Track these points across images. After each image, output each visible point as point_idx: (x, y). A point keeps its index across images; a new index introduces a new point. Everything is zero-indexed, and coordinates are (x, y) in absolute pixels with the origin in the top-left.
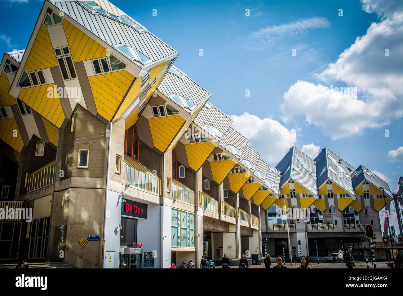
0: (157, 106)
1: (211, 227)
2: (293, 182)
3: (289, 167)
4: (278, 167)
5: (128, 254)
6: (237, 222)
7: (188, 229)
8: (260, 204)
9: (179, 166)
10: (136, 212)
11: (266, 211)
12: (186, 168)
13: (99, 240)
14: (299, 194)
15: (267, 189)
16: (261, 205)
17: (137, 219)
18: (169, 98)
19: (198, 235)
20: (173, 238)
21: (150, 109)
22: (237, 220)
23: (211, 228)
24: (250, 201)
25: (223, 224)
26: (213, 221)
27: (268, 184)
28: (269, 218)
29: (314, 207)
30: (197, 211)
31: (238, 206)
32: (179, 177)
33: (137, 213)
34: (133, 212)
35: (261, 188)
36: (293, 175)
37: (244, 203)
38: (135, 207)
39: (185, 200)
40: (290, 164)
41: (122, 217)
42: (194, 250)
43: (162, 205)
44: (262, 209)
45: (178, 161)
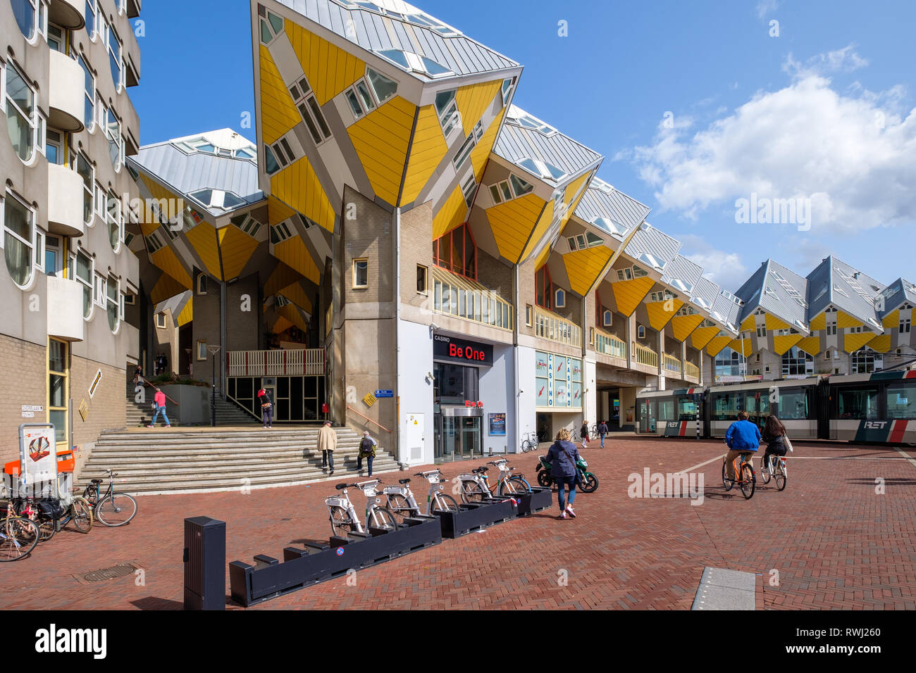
0: (496, 184)
1: (613, 379)
2: (762, 312)
3: (758, 291)
4: (738, 294)
5: (459, 417)
6: (660, 373)
7: (549, 379)
8: (703, 347)
9: (556, 290)
10: (471, 356)
11: (713, 358)
12: (567, 292)
13: (392, 396)
14: (772, 331)
15: (715, 325)
16: (704, 349)
17: (478, 368)
18: (515, 165)
19: (585, 391)
20: (540, 394)
21: (485, 191)
22: (659, 369)
23: (614, 381)
24: (684, 343)
25: (636, 375)
26: (618, 371)
27: (718, 316)
28: (718, 367)
29: (799, 349)
30: (585, 355)
31: (685, 358)
32: (557, 306)
33: (472, 358)
34: (465, 357)
35: (705, 323)
36: (763, 302)
37: (672, 345)
38: (469, 350)
39: (562, 340)
40: (760, 285)
41: (434, 362)
42: (580, 411)
43: (515, 345)
44: (706, 354)
45: (553, 283)
